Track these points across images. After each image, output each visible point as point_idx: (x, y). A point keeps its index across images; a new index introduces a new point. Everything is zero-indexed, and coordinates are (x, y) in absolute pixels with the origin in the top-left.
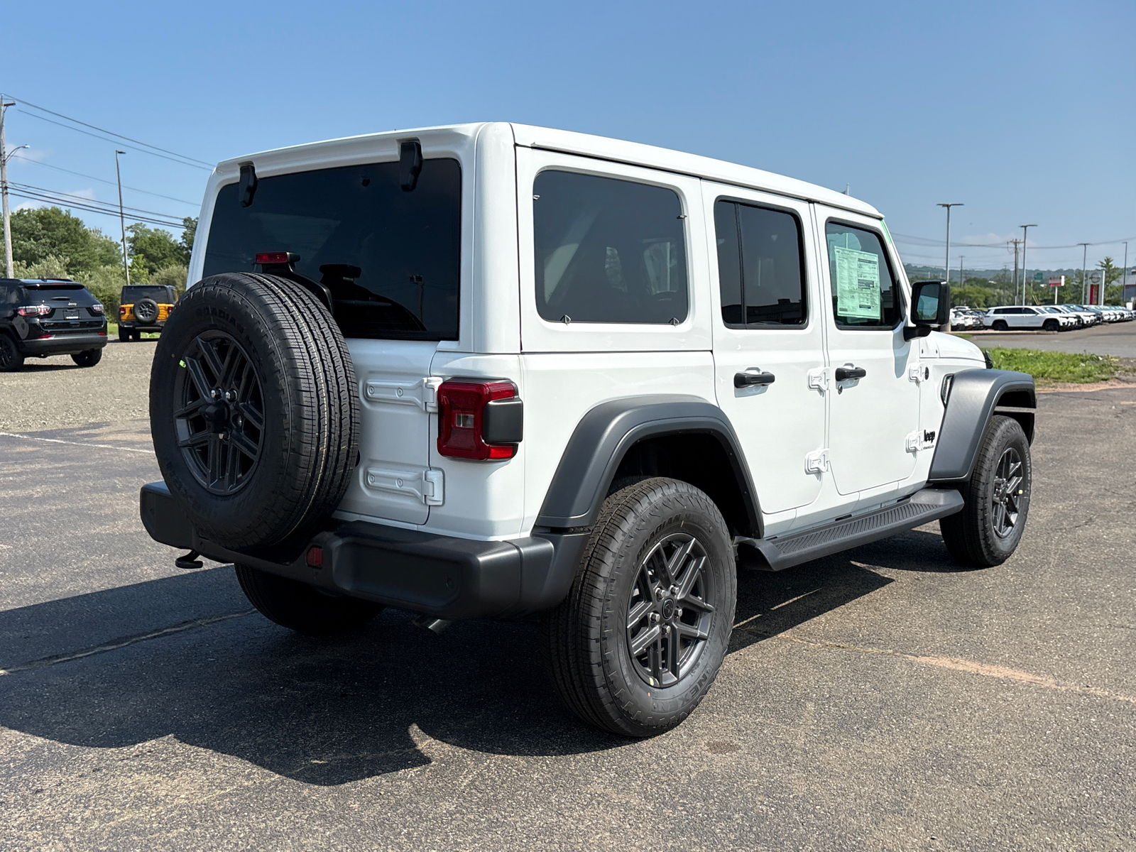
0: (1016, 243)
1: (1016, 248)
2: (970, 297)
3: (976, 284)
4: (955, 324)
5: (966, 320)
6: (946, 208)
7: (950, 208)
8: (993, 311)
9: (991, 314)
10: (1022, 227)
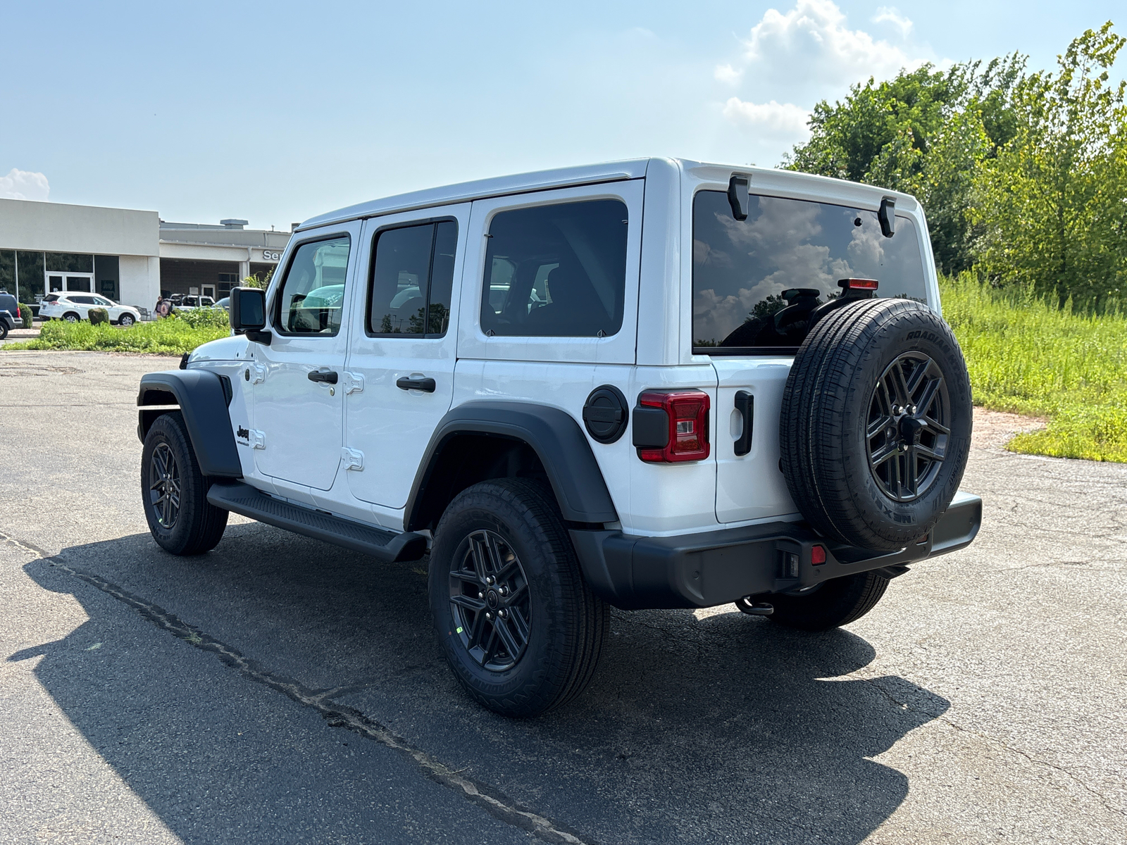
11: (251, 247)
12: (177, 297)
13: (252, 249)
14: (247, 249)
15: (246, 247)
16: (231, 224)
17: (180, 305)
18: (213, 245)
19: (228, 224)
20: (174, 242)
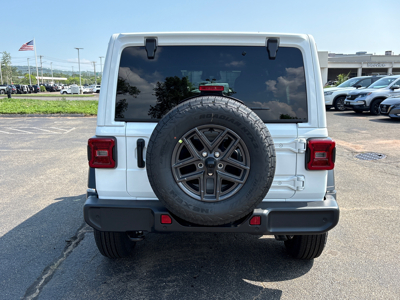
0: (94, 63)
1: (94, 65)
2: (77, 81)
3: (76, 76)
4: (84, 92)
5: (87, 90)
6: (78, 50)
7: (79, 50)
8: (96, 87)
9: (95, 88)
10: (100, 57)
11: (363, 62)
12: (330, 82)
13: (363, 63)
14: (361, 63)
15: (361, 62)
16: (360, 54)
17: (331, 85)
18: (348, 62)
19: (358, 54)
20: (333, 62)
